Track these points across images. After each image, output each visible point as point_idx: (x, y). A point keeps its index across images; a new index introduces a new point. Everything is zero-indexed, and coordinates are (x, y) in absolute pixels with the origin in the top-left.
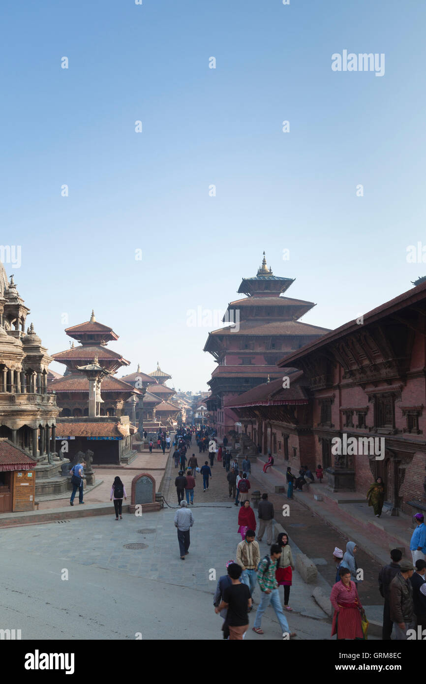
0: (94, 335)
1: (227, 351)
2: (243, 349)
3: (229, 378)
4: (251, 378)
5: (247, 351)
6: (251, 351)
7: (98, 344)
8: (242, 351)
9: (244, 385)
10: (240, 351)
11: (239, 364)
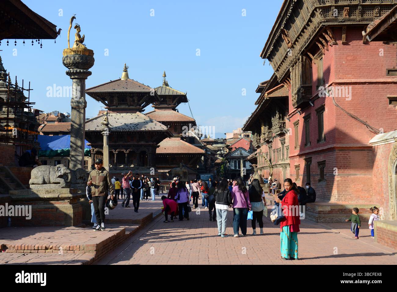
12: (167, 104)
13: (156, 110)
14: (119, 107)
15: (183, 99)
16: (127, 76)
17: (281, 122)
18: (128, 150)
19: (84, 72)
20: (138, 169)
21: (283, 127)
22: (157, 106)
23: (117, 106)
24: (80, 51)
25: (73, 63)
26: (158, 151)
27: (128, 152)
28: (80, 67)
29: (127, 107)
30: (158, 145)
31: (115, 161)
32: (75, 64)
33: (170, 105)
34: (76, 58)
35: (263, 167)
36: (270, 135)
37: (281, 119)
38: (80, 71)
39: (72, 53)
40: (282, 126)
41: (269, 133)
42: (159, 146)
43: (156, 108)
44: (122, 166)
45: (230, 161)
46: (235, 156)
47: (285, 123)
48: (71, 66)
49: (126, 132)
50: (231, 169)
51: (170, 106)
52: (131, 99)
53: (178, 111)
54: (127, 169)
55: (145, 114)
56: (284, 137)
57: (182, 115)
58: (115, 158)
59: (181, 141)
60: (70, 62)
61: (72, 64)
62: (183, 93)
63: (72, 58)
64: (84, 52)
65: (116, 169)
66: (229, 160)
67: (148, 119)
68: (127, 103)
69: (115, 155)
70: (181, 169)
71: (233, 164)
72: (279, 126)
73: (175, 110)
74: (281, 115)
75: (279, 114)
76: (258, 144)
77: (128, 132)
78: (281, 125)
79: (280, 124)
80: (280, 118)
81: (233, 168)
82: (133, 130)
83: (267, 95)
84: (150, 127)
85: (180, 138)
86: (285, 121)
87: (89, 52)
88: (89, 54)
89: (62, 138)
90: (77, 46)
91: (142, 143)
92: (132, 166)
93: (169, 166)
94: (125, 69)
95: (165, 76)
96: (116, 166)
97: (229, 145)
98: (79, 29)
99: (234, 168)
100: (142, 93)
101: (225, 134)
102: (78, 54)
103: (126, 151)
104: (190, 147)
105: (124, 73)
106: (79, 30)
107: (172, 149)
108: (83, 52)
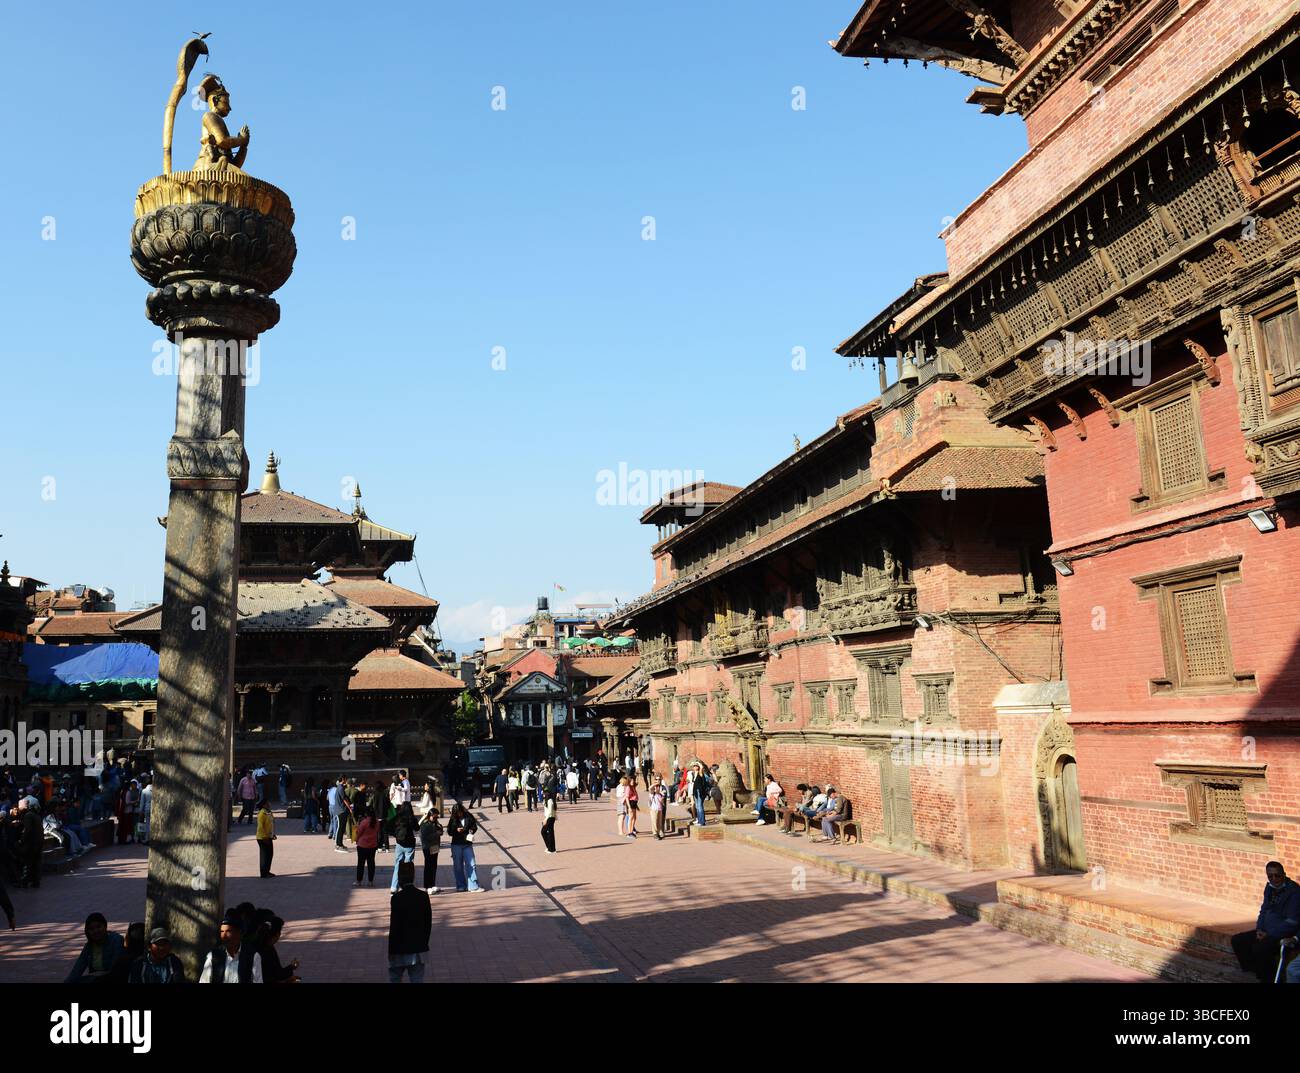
12: (363, 563)
13: (337, 578)
14: (253, 566)
15: (403, 550)
16: (276, 483)
17: (900, 586)
18: (278, 685)
19: (242, 299)
20: (305, 737)
21: (910, 604)
22: (340, 569)
23: (248, 564)
24: (231, 188)
25: (190, 246)
26: (355, 684)
27: (277, 689)
28: (222, 272)
29: (276, 565)
30: (354, 668)
31: (242, 716)
32: (200, 254)
33: (373, 565)
34: (208, 220)
35: (692, 733)
36: (761, 639)
37: (901, 576)
38: (225, 293)
39: (189, 198)
40: (906, 601)
41: (758, 630)
42: (356, 671)
43: (335, 573)
44: (259, 729)
45: (513, 706)
46: (524, 692)
47: (913, 591)
48: (179, 265)
49: (276, 632)
50: (515, 726)
51: (372, 569)
52: (287, 545)
53: (390, 582)
54: (274, 739)
55: (324, 585)
56: (904, 641)
57: (404, 592)
58: (242, 708)
59: (401, 656)
60: (175, 244)
61: (183, 253)
62: (406, 537)
63: (188, 221)
64: (249, 193)
65: (243, 739)
66: (510, 703)
67: (333, 599)
68: (276, 555)
69: (242, 698)
70: (422, 734)
71: (521, 712)
72: (895, 601)
73: (383, 579)
74: (898, 562)
75: (894, 559)
76: (669, 664)
77: (282, 632)
78: (903, 599)
79: (900, 596)
80: (895, 574)
81: (520, 723)
82: (296, 627)
83: (891, 485)
84: (335, 620)
85: (398, 651)
86: (912, 586)
87: (274, 199)
88: (273, 207)
89: (94, 651)
90: (217, 164)
91: (318, 663)
92: (287, 728)
93: (370, 723)
94: (272, 466)
95: (359, 495)
96: (245, 730)
97: (499, 667)
98: (222, 99)
99: (522, 724)
100: (320, 527)
101: (482, 640)
102: (215, 203)
103: (273, 687)
104: (426, 674)
105: (268, 477)
106: (221, 106)
107: (380, 677)
108: (244, 191)
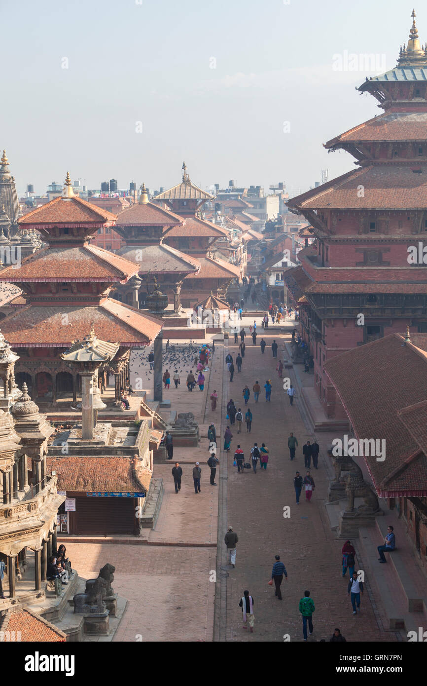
0: (72, 229)
1: (332, 237)
2: (366, 232)
3: (336, 295)
4: (381, 295)
5: (374, 236)
6: (383, 236)
7: (79, 243)
8: (364, 236)
9: (367, 306)
10: (360, 237)
11: (357, 264)
71: (275, 278)
